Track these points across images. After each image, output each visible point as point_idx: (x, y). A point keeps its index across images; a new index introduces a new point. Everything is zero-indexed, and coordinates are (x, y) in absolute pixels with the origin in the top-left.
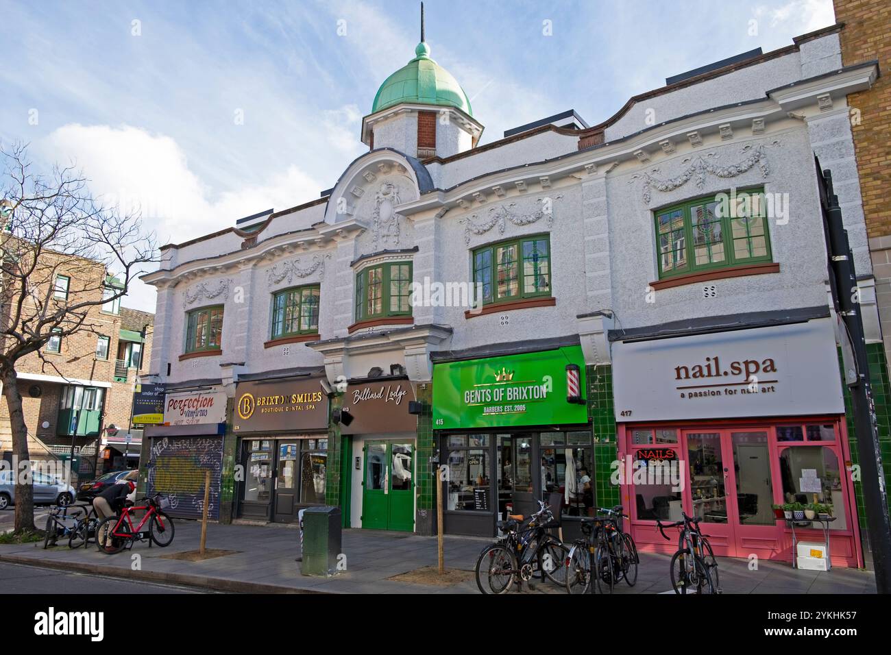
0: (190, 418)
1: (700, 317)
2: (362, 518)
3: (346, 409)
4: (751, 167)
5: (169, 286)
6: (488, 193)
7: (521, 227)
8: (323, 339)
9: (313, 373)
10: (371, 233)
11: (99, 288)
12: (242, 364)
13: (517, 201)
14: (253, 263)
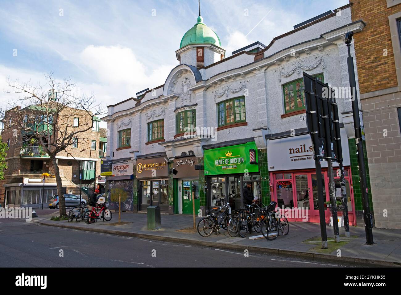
0: (121, 173)
1: (299, 128)
2: (182, 210)
3: (174, 168)
4: (318, 66)
5: (111, 122)
6: (221, 81)
7: (234, 94)
8: (166, 141)
9: (162, 155)
10: (181, 98)
11: (85, 124)
12: (138, 152)
13: (232, 83)
14: (140, 111)
